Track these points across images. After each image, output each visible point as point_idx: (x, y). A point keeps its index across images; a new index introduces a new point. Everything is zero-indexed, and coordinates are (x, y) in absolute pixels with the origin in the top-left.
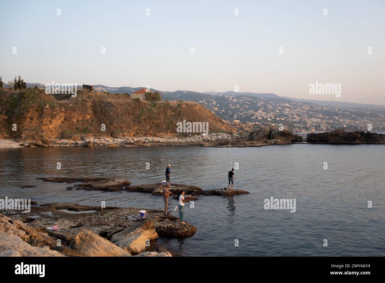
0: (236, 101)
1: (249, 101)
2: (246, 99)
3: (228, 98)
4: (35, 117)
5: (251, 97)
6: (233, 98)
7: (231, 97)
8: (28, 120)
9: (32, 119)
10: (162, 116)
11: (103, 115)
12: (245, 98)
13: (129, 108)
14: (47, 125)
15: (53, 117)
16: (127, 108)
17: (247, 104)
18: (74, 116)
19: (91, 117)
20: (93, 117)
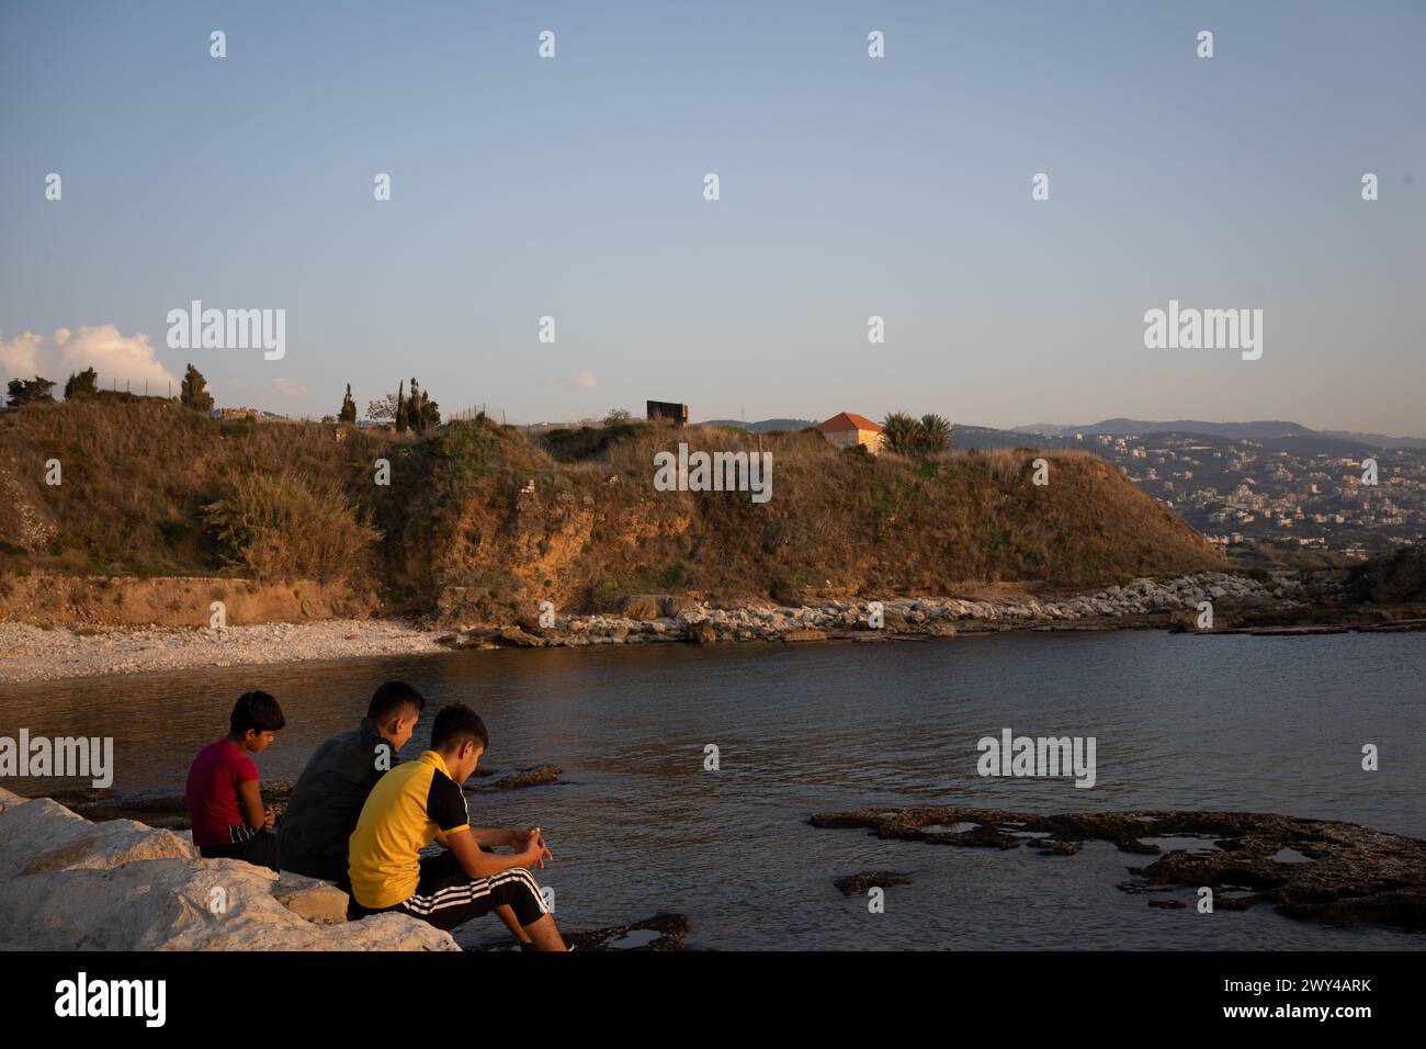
0: (1144, 455)
1: (1194, 454)
2: (1182, 445)
3: (1112, 443)
4: (487, 532)
5: (1202, 438)
6: (1131, 445)
7: (1121, 441)
8: (461, 542)
9: (474, 538)
10: (962, 513)
11: (734, 514)
12: (1178, 443)
13: (832, 483)
14: (530, 559)
15: (553, 527)
16: (826, 486)
17: (1188, 467)
18: (629, 524)
19: (692, 526)
20: (698, 524)
